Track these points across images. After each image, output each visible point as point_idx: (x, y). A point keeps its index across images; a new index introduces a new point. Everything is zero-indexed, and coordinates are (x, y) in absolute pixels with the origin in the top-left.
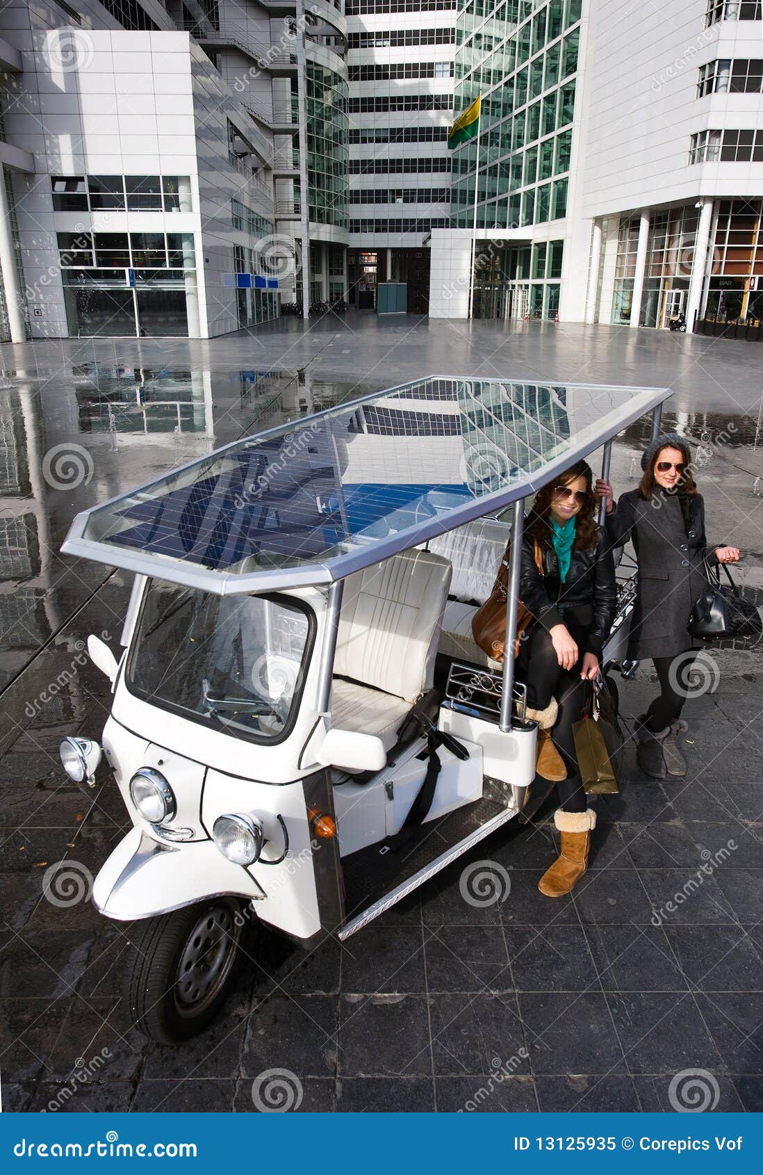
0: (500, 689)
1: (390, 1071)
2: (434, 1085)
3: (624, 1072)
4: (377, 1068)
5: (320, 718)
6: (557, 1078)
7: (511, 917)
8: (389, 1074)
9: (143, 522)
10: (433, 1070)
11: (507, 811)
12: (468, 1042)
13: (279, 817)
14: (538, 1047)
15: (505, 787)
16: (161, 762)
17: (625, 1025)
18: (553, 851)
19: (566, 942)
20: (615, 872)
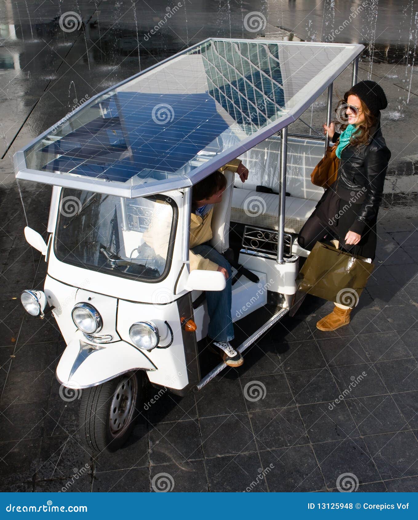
0: (276, 239)
1: (234, 452)
2: (259, 455)
3: (358, 436)
4: (226, 451)
5: (184, 264)
6: (324, 444)
7: (289, 368)
8: (234, 453)
9: (61, 155)
10: (257, 448)
11: (283, 310)
12: (274, 433)
13: (166, 322)
14: (312, 430)
15: (281, 296)
16: (90, 299)
17: (357, 414)
18: (308, 331)
19: (321, 377)
20: (344, 338)
